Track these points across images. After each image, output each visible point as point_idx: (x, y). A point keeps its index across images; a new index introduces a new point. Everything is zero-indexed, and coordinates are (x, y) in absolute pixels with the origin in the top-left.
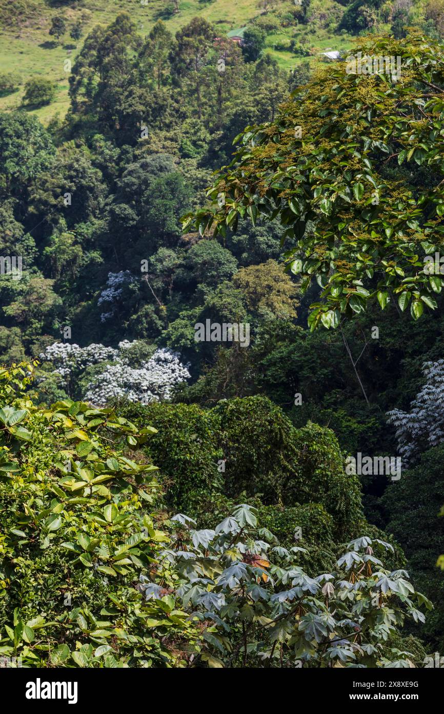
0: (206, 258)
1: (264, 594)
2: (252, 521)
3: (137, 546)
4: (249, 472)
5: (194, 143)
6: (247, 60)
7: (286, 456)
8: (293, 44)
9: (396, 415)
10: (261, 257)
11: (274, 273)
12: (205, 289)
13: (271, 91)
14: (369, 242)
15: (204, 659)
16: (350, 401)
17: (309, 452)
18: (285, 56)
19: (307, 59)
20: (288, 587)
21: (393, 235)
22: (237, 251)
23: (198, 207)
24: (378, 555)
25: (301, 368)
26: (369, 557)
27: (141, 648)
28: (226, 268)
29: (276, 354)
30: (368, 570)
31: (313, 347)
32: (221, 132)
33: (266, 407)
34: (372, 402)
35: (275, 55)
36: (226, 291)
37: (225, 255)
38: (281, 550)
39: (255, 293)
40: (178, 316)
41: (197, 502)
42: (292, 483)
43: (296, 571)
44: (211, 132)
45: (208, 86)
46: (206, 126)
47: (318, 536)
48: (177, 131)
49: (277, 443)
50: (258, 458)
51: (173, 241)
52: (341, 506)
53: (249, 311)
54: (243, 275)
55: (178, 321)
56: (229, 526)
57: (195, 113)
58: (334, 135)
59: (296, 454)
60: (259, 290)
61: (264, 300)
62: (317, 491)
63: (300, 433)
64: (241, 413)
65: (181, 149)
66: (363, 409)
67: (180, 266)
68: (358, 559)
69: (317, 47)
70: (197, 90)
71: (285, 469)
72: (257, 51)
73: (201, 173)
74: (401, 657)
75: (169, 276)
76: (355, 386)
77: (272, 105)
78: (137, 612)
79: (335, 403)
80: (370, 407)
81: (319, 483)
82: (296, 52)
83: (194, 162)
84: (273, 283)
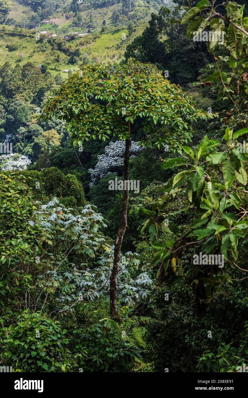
0: (34, 129)
1: (62, 222)
2: (58, 202)
3: (28, 211)
4: (52, 188)
5: (29, 97)
6: (43, 73)
7: (63, 184)
8: (55, 68)
9: (91, 170)
10: (49, 128)
11: (53, 133)
12: (35, 138)
13: (50, 82)
14: (89, 122)
15: (46, 241)
16: (78, 167)
17: (69, 182)
18: (54, 71)
19: (60, 72)
20: (69, 220)
21: (96, 119)
22: (43, 127)
23: (31, 115)
24: (93, 209)
25: (63, 159)
26: (91, 210)
27: (31, 239)
28: (40, 132)
29: (56, 155)
30: (90, 214)
31: (66, 153)
32: (36, 94)
33: (56, 170)
34: (83, 167)
35: (50, 71)
36: (40, 138)
37: (40, 128)
38: (65, 209)
39: (48, 138)
40: (27, 146)
41: (38, 198)
42: (65, 191)
43: (70, 215)
44: (34, 94)
45: (32, 81)
46: (32, 92)
47: (73, 205)
48: (24, 94)
49: (60, 180)
50: (55, 184)
51: (24, 125)
52: (79, 196)
53: (47, 144)
54: (45, 133)
55: (27, 147)
56: (51, 203)
57: (29, 88)
58: (77, 93)
59: (65, 183)
60: (49, 137)
61: (51, 140)
62: (72, 193)
63: (66, 177)
64: (49, 172)
65: (25, 99)
66: (81, 169)
67: (26, 132)
68: (87, 211)
69: (62, 69)
70: (29, 82)
71: (62, 187)
72: (45, 71)
73: (32, 105)
74: (101, 237)
75: (23, 135)
76: (79, 163)
77: (50, 85)
78: (29, 229)
79: (73, 168)
80: (83, 169)
81: (72, 190)
82: (56, 70)
83: (29, 102)
84: (53, 135)
